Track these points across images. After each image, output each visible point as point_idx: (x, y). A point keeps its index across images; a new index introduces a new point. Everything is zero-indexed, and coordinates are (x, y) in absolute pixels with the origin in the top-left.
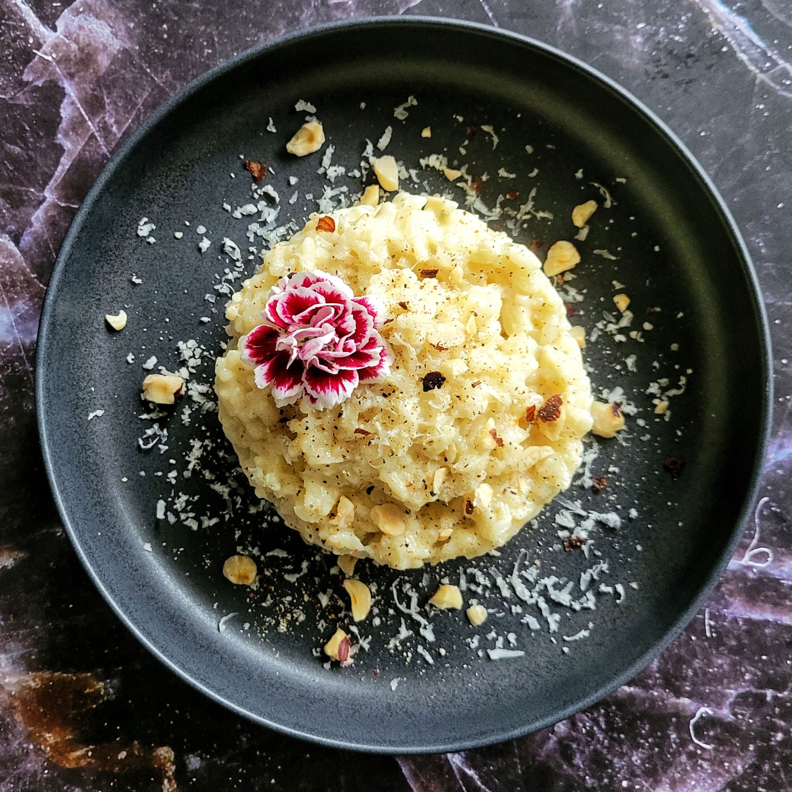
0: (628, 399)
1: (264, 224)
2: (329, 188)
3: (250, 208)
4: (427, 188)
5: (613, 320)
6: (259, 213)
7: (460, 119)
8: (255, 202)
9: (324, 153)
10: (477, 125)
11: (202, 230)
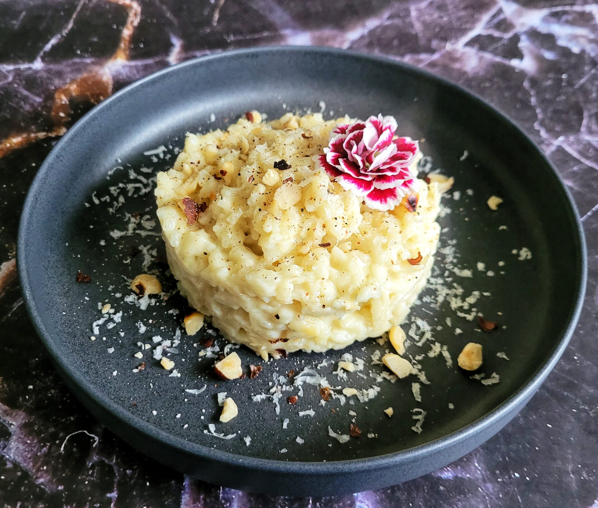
0: (135, 305)
1: (456, 296)
2: (430, 339)
3: (471, 300)
4: (361, 375)
5: (168, 349)
6: (463, 300)
7: (371, 436)
8: (471, 306)
9: (452, 359)
10: (354, 438)
11: (490, 274)
